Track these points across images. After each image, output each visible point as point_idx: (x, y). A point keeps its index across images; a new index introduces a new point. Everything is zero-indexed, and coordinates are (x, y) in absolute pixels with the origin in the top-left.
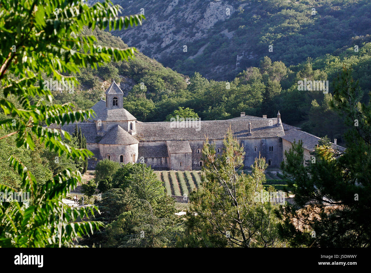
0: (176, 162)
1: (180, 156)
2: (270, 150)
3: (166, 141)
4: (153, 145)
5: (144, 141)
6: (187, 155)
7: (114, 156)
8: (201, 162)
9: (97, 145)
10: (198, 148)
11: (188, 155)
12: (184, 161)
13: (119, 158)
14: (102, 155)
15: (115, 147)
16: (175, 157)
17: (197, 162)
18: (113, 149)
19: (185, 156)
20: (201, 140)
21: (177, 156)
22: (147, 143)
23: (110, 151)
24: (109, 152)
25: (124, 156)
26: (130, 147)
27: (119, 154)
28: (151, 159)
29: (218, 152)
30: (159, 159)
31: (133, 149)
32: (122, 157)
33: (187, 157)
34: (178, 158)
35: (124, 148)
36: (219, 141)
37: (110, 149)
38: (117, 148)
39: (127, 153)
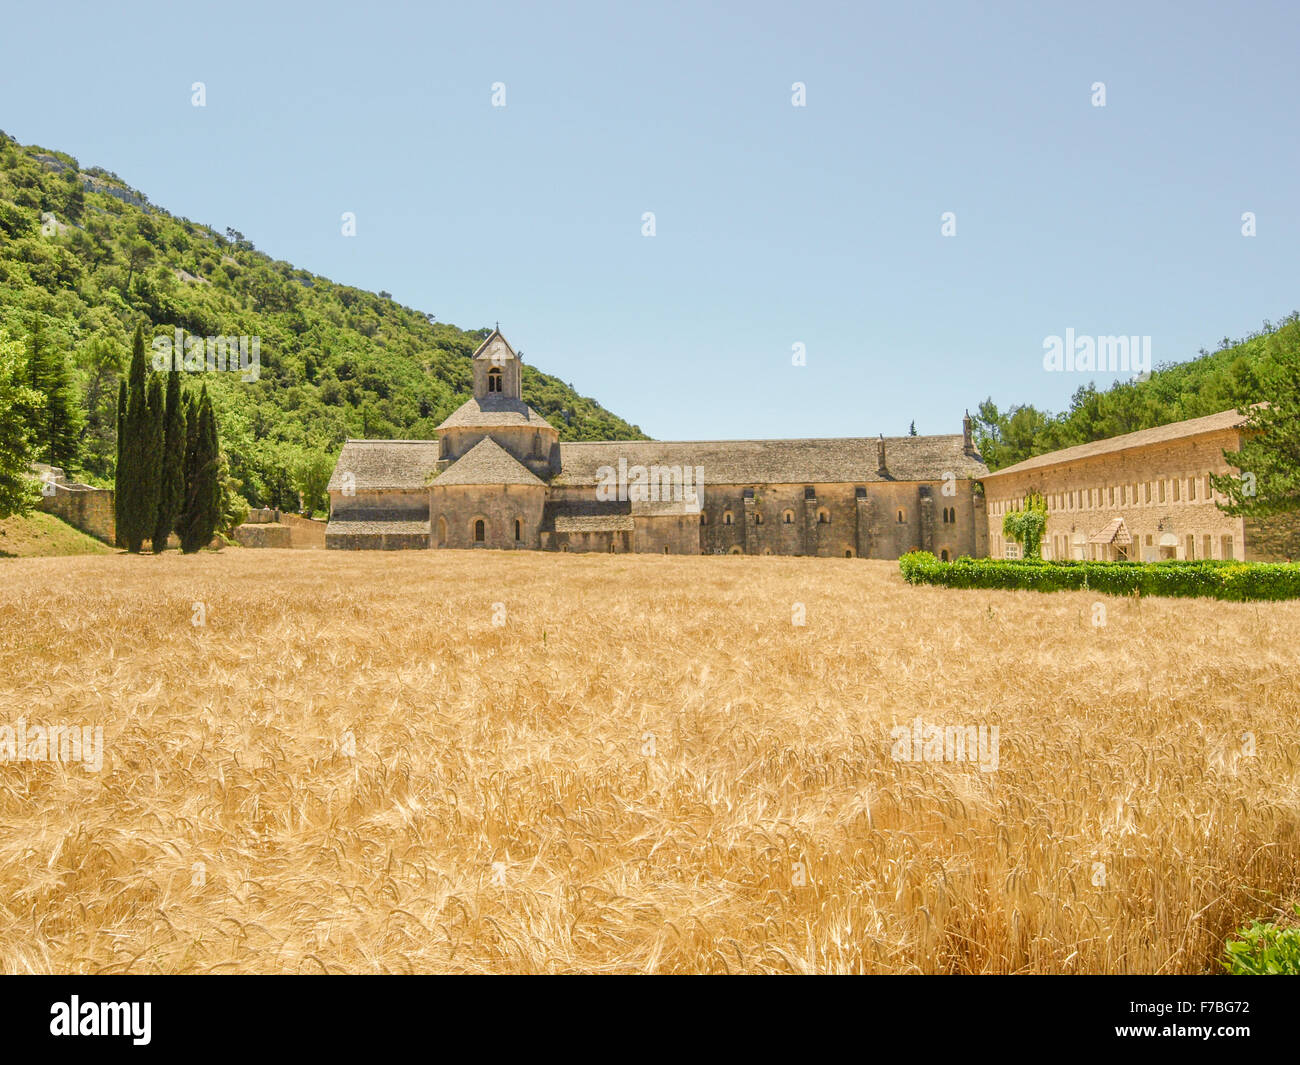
1: (664, 525)
2: (946, 520)
6: (684, 522)
7: (456, 521)
10: (727, 509)
11: (688, 522)
12: (678, 541)
13: (471, 527)
16: (648, 528)
18: (454, 500)
19: (680, 524)
20: (734, 485)
21: (655, 526)
22: (576, 492)
23: (446, 507)
24: (444, 510)
25: (486, 521)
26: (507, 496)
27: (472, 514)
28: (581, 538)
29: (789, 521)
30: (605, 538)
31: (517, 502)
32: (480, 525)
33: (684, 528)
34: (657, 531)
35: (486, 496)
36: (788, 490)
37: (445, 501)
38: (465, 495)
39: (497, 511)
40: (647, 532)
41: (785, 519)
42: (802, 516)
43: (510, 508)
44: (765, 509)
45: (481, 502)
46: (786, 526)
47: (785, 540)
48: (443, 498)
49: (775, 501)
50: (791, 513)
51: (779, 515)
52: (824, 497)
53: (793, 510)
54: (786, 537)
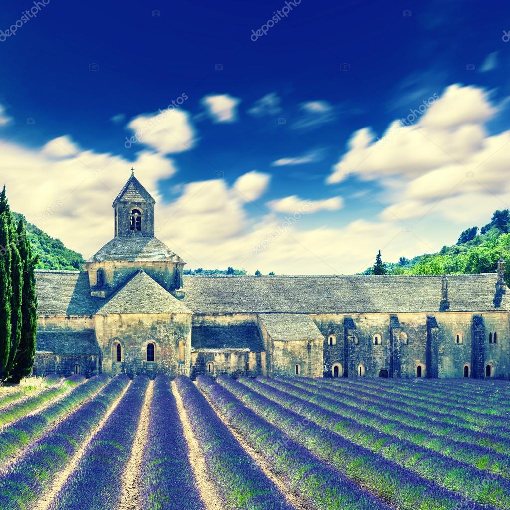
0: (286, 362)
1: (297, 347)
2: (491, 342)
3: (257, 314)
4: (227, 325)
5: (204, 315)
6: (312, 344)
7: (132, 344)
8: (336, 368)
9: (88, 320)
10: (332, 333)
11: (315, 345)
12: (306, 361)
13: (144, 349)
14: (100, 344)
15: (134, 320)
16: (285, 351)
17: (328, 366)
18: (129, 326)
19: (309, 347)
21: (289, 348)
22: (213, 319)
23: (122, 332)
24: (118, 334)
25: (157, 344)
26: (173, 323)
27: (145, 340)
28: (223, 357)
29: (376, 343)
30: (243, 357)
31: (179, 328)
32: (151, 347)
33: (312, 350)
34: (291, 353)
35: (158, 323)
36: (378, 318)
37: (120, 326)
38: (140, 322)
39: (166, 336)
40: (283, 353)
41: (374, 341)
42: (386, 339)
43: (175, 333)
44: (360, 333)
45: (154, 328)
46: (375, 347)
47: (374, 358)
48: (118, 324)
49: (367, 327)
50: (378, 336)
51: (370, 338)
52: (403, 323)
53: (380, 334)
54: (375, 356)
